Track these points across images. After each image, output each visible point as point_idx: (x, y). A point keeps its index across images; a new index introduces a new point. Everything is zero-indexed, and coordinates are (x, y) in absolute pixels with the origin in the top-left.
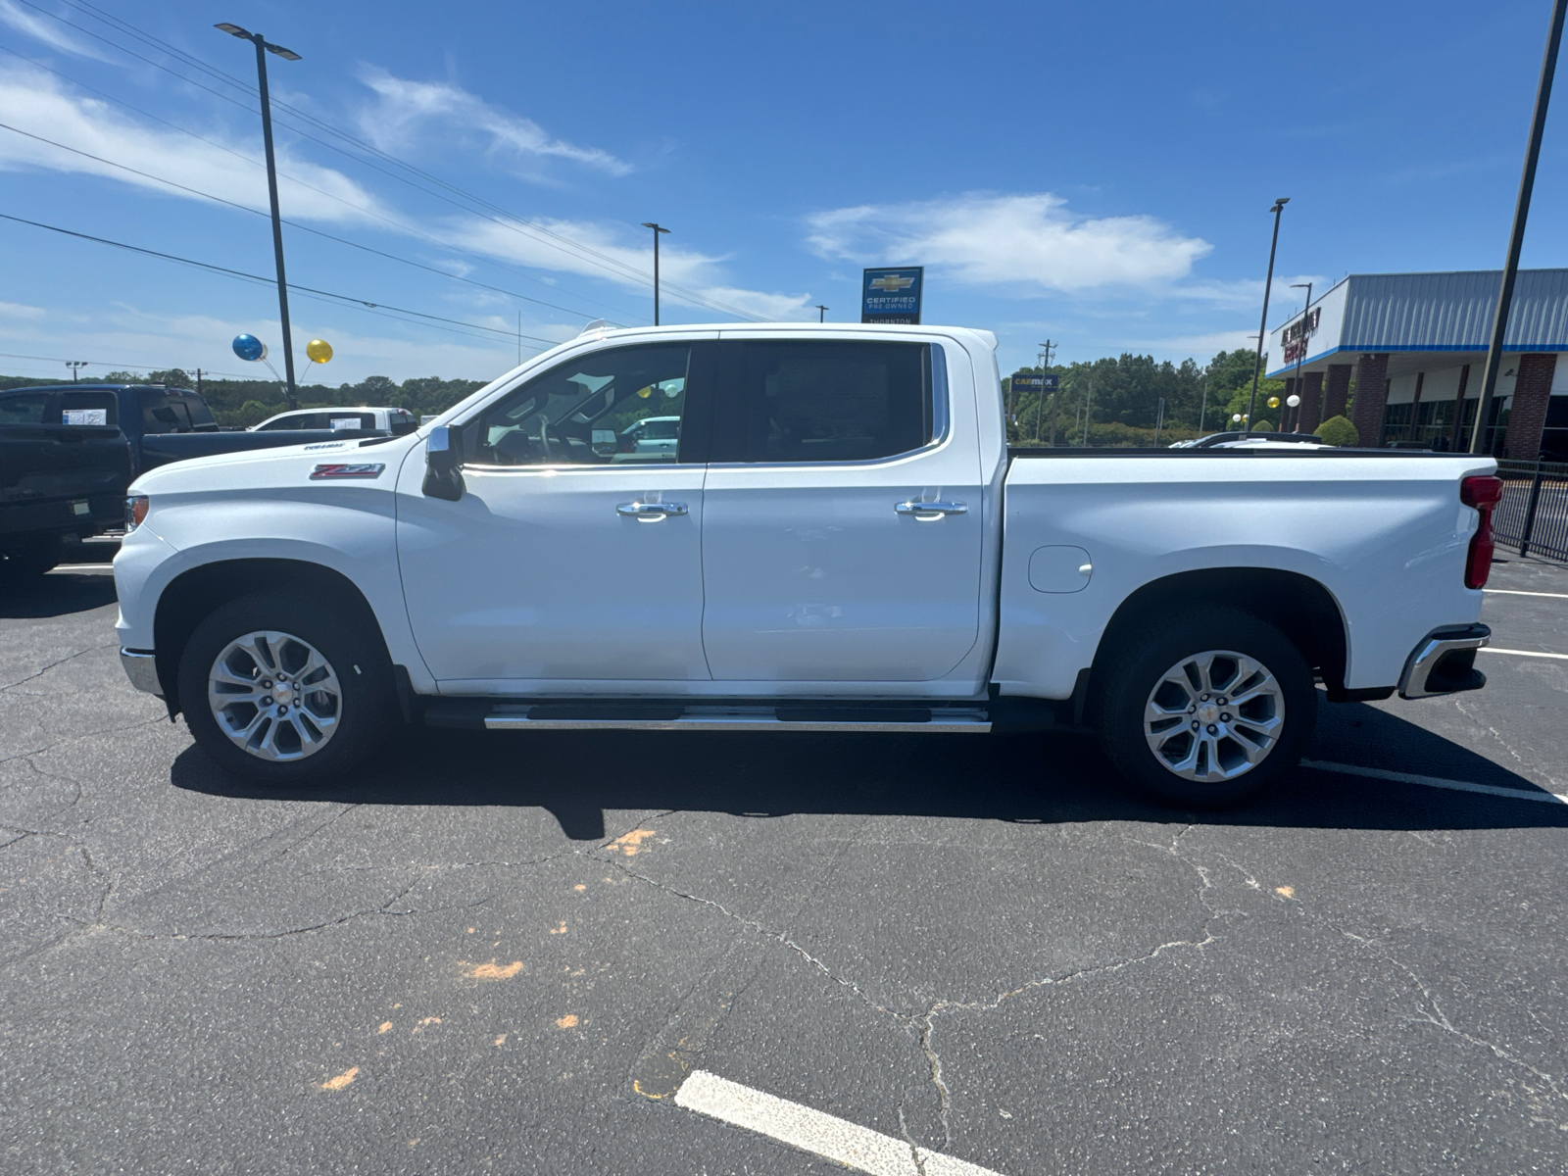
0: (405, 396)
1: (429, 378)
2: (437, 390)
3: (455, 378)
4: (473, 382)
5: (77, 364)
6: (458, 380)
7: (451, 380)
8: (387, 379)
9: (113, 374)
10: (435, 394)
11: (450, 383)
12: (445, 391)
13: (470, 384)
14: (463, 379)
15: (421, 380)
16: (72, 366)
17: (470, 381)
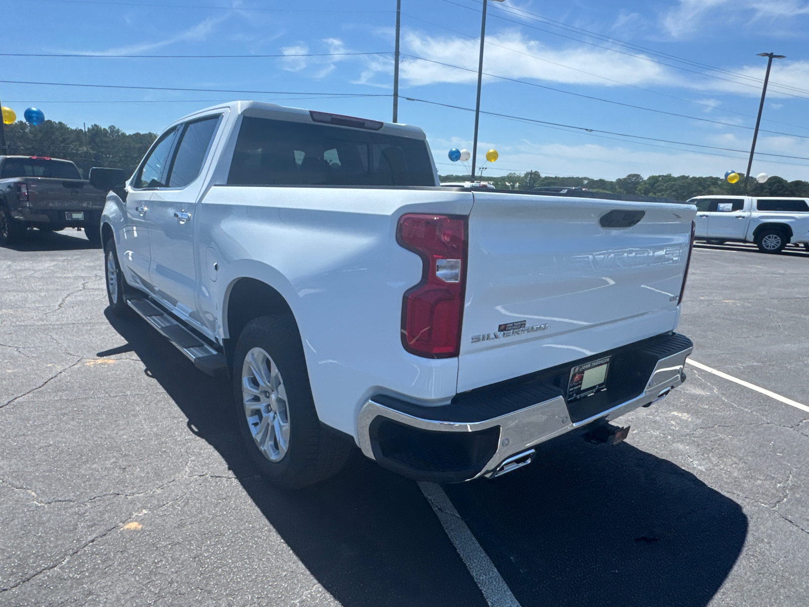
0: (647, 186)
1: (665, 174)
2: (667, 182)
3: (682, 175)
4: (693, 177)
5: (483, 168)
6: (684, 176)
7: (678, 176)
8: (639, 175)
9: (510, 174)
10: (665, 185)
11: (678, 177)
12: (673, 183)
13: (691, 178)
14: (686, 175)
15: (660, 176)
16: (481, 170)
17: (691, 177)
